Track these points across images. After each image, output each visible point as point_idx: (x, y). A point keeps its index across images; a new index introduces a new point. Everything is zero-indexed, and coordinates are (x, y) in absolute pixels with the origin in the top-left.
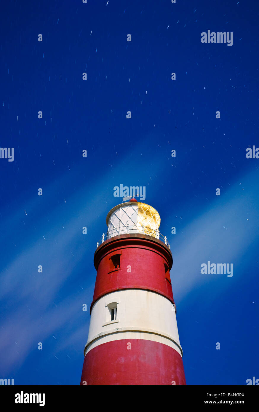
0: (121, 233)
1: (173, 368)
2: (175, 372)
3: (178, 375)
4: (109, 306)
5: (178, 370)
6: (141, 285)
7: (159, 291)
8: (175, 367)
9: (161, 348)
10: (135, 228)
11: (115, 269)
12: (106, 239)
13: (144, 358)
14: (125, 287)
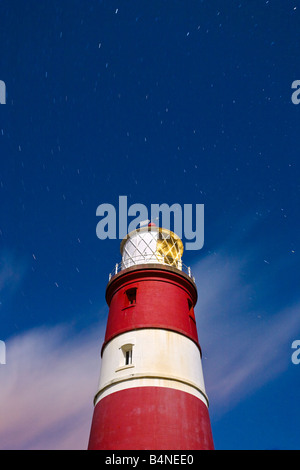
0: (137, 263)
1: (197, 421)
2: (199, 425)
3: (203, 429)
4: (123, 348)
5: (203, 422)
6: (160, 323)
7: (181, 331)
8: (200, 420)
9: (183, 396)
10: (154, 257)
11: (130, 305)
12: (119, 270)
13: (164, 408)
14: (142, 326)
